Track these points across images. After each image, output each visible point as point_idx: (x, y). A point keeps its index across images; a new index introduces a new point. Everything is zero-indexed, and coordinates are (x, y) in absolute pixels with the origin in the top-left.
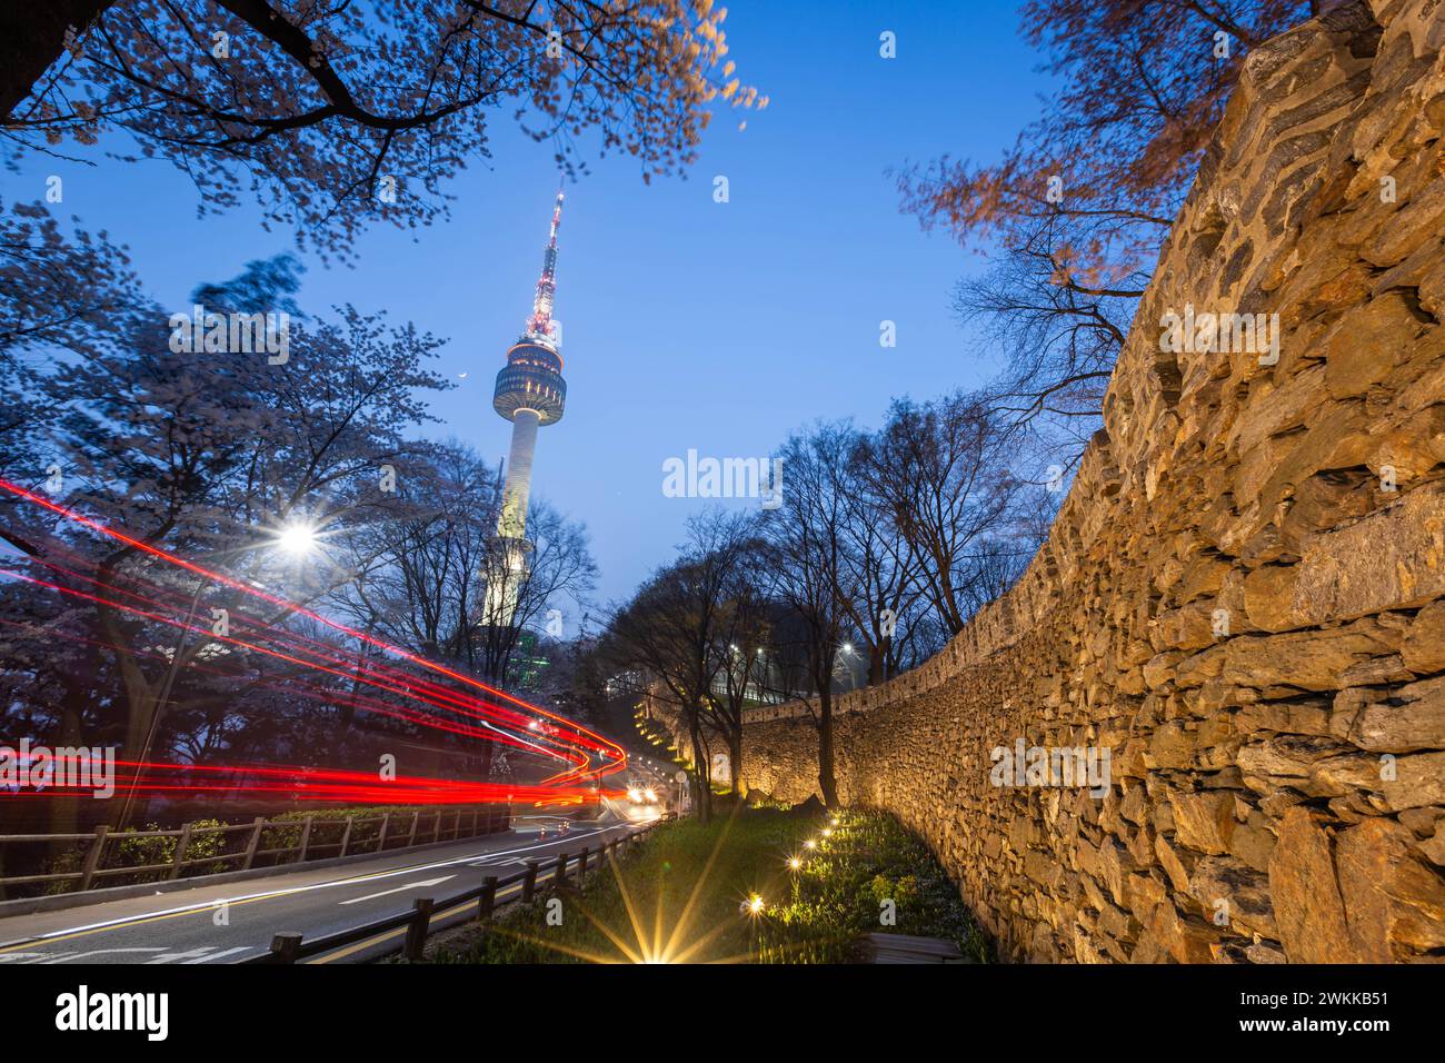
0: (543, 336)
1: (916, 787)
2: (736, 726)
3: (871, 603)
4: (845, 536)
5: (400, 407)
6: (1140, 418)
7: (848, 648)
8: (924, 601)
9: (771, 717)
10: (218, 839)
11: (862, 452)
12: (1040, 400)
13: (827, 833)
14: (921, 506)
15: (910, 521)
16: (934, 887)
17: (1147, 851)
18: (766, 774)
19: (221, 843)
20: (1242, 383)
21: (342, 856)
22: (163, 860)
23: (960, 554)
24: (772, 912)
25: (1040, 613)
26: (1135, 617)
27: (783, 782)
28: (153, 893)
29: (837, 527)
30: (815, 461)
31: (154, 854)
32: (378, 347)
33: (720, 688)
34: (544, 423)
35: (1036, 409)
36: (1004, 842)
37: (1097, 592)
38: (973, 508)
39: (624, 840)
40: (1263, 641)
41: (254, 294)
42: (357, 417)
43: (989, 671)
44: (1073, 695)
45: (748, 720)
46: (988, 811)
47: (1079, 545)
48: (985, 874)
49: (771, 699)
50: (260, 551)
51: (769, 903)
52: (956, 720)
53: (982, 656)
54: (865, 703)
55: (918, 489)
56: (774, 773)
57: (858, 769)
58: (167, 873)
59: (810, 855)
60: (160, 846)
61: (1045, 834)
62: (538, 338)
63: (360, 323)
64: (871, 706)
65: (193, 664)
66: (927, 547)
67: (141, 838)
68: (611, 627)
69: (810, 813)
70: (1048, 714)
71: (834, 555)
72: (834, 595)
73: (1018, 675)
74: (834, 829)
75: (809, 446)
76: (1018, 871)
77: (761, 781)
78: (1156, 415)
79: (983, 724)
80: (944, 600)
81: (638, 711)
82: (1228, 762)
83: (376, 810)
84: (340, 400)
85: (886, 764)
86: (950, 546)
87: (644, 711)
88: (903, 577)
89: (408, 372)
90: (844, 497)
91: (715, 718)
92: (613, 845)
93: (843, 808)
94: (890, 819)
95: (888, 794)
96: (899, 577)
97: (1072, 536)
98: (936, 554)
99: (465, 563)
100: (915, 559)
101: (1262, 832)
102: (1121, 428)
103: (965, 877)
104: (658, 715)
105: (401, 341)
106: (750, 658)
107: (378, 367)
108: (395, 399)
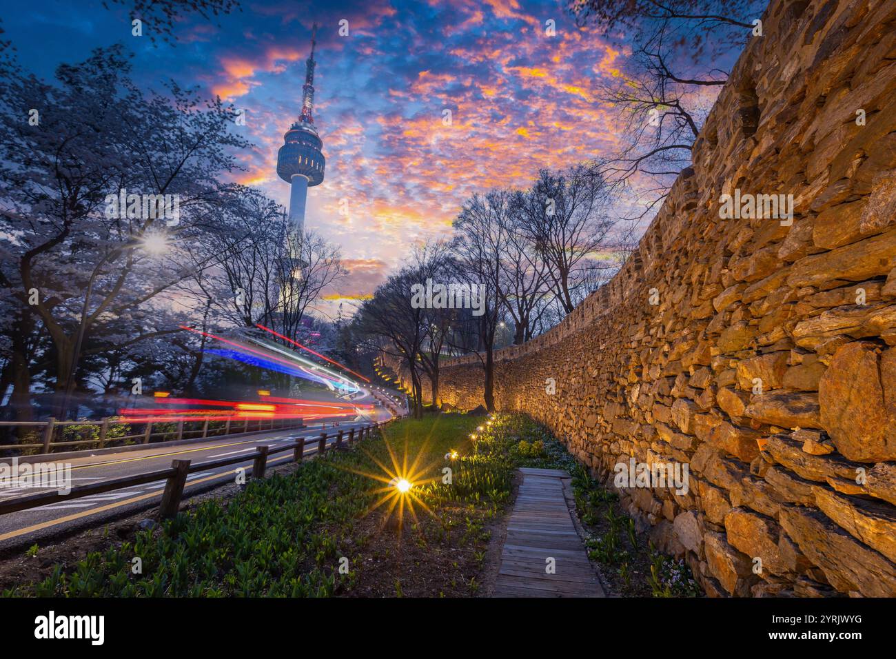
0: (309, 125)
1: (541, 398)
2: (436, 370)
3: (518, 297)
4: (504, 257)
5: (217, 158)
6: (721, 150)
7: (502, 324)
8: (551, 296)
9: (456, 364)
10: (126, 426)
11: (518, 202)
12: (636, 164)
13: (489, 423)
14: (553, 236)
15: (545, 245)
16: (553, 447)
17: (711, 399)
18: (452, 395)
19: (128, 429)
20: (821, 96)
21: (204, 437)
22: (93, 438)
23: (573, 267)
24: (464, 458)
25: (627, 293)
26: (710, 271)
27: (463, 399)
28: (89, 456)
29: (499, 251)
30: (487, 208)
31: (87, 434)
32: (196, 114)
33: (426, 348)
34: (311, 184)
35: (632, 171)
36: (599, 418)
37: (677, 267)
38: (583, 240)
39: (374, 427)
40: (825, 255)
41: (100, 73)
42: (185, 166)
43: (592, 330)
44: (652, 331)
45: (442, 365)
46: (588, 404)
47: (661, 247)
48: (585, 436)
49: (456, 354)
50: (131, 251)
51: (461, 454)
52: (568, 360)
53: (587, 322)
54: (512, 354)
55: (551, 226)
56: (458, 395)
57: (507, 391)
58: (97, 445)
59: (480, 433)
60: (90, 431)
61: (628, 409)
62: (305, 126)
63: (182, 95)
64: (516, 356)
65: (95, 325)
66: (554, 262)
67: (77, 426)
68: (360, 310)
69: (479, 414)
70: (634, 345)
71: (497, 267)
72: (496, 293)
73: (611, 330)
74: (493, 421)
75: (485, 198)
76: (608, 431)
77: (450, 399)
78: (735, 145)
79: (586, 360)
80: (563, 295)
81: (376, 362)
82: (784, 336)
83: (223, 412)
84: (173, 152)
85: (524, 387)
86: (568, 263)
87: (379, 362)
88: (538, 282)
89: (220, 133)
90: (504, 230)
91: (423, 364)
92: (368, 429)
93: (497, 412)
94: (525, 416)
95: (524, 403)
96: (535, 282)
97: (656, 241)
98: (560, 267)
99: (266, 269)
100: (547, 269)
101: (815, 366)
102: (704, 162)
103: (571, 440)
104: (388, 364)
105: (213, 110)
106: (444, 331)
107: (198, 129)
108: (212, 153)
